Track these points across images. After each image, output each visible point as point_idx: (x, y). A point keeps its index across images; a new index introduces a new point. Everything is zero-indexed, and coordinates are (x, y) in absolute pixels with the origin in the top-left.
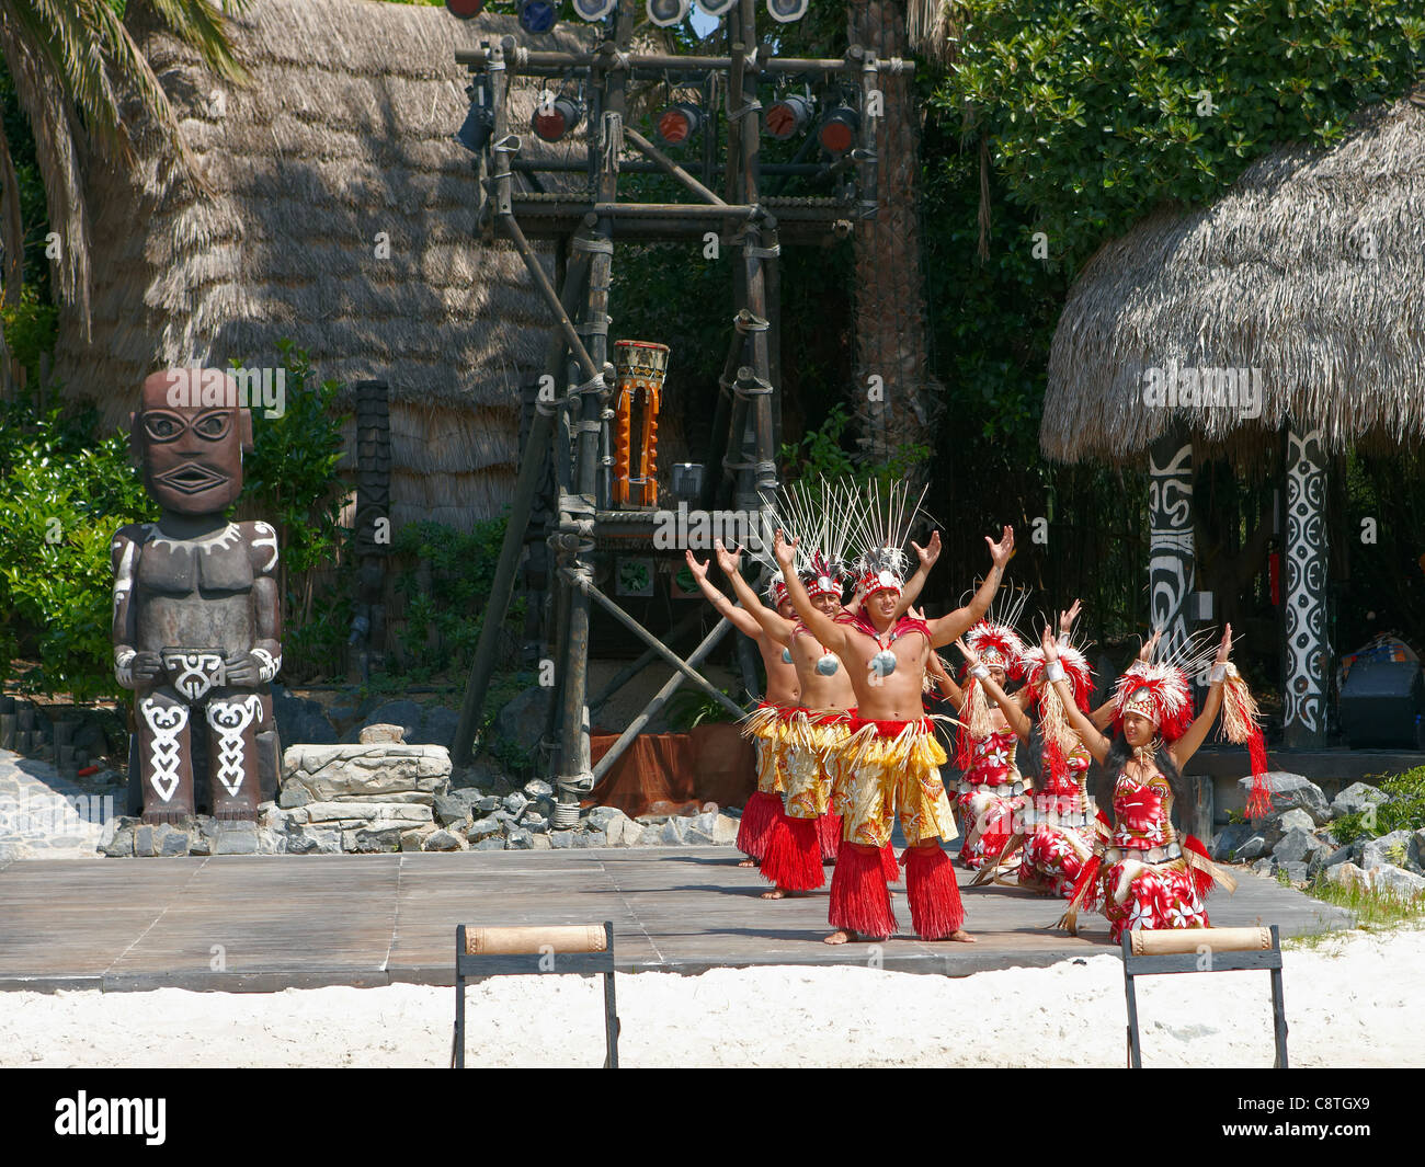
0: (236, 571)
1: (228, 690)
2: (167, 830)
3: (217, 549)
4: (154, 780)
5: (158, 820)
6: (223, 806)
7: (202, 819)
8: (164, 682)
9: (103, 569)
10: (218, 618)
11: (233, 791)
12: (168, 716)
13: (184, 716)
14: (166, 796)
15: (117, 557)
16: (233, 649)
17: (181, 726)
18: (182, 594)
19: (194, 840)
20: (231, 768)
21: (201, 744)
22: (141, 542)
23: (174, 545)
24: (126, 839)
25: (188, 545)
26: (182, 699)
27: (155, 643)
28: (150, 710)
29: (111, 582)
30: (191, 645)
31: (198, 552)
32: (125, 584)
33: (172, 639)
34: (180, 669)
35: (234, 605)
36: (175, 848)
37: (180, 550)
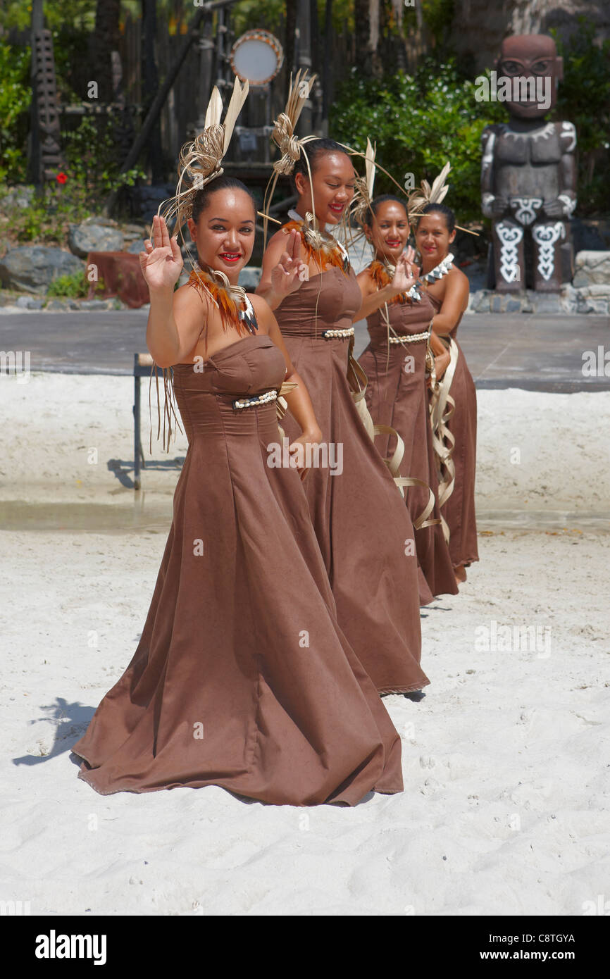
0: (552, 152)
1: (543, 217)
2: (510, 298)
3: (541, 138)
4: (503, 270)
5: (504, 292)
6: (540, 285)
7: (529, 293)
8: (509, 215)
9: (476, 150)
10: (541, 178)
11: (547, 277)
12: (510, 233)
13: (520, 233)
14: (509, 279)
15: (485, 142)
16: (549, 196)
17: (518, 240)
18: (520, 164)
19: (524, 304)
20: (546, 264)
21: (529, 251)
22: (499, 133)
23: (516, 136)
24: (487, 303)
25: (525, 136)
26: (519, 224)
27: (505, 192)
28: (501, 230)
29: (481, 157)
30: (525, 193)
31: (530, 141)
32: (489, 159)
33: (514, 190)
34: (519, 207)
35: (550, 171)
36: (514, 308)
37: (520, 139)
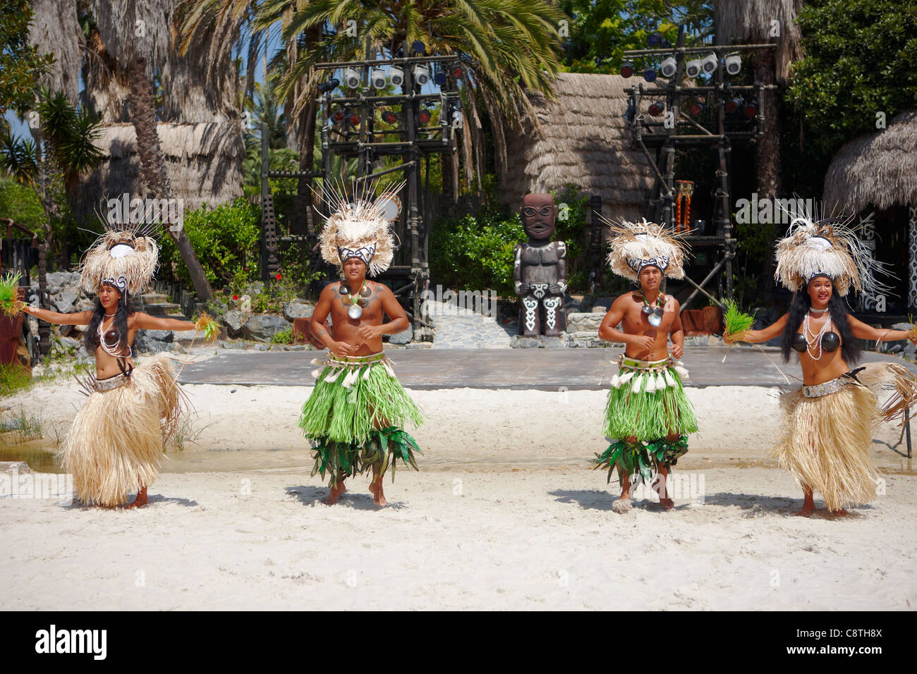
0: (552, 257)
1: (548, 294)
2: (531, 340)
3: (547, 250)
4: (527, 324)
5: (528, 336)
6: (548, 332)
7: (542, 336)
8: (530, 293)
9: (511, 257)
10: (547, 272)
11: (552, 328)
12: (531, 304)
13: (537, 304)
14: (531, 329)
15: (515, 253)
16: (552, 282)
17: (535, 307)
18: (536, 265)
19: (540, 344)
20: (551, 320)
21: (541, 313)
22: (524, 247)
23: (533, 249)
24: (519, 343)
25: (538, 249)
26: (536, 298)
27: (527, 281)
28: (526, 302)
29: (514, 262)
30: (538, 281)
31: (541, 252)
32: (518, 262)
33: (533, 279)
34: (535, 289)
35: (552, 268)
36: (534, 346)
37: (535, 251)
